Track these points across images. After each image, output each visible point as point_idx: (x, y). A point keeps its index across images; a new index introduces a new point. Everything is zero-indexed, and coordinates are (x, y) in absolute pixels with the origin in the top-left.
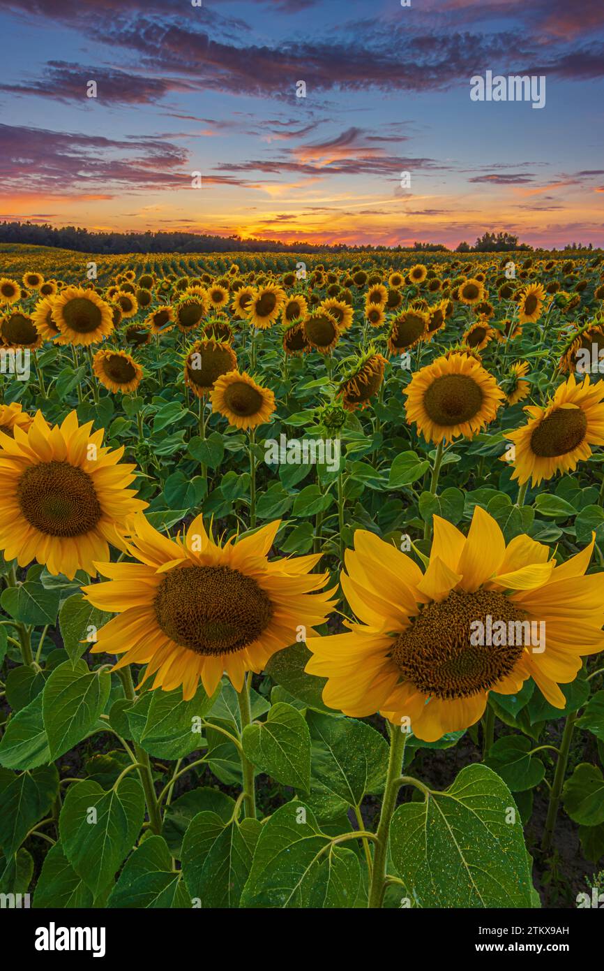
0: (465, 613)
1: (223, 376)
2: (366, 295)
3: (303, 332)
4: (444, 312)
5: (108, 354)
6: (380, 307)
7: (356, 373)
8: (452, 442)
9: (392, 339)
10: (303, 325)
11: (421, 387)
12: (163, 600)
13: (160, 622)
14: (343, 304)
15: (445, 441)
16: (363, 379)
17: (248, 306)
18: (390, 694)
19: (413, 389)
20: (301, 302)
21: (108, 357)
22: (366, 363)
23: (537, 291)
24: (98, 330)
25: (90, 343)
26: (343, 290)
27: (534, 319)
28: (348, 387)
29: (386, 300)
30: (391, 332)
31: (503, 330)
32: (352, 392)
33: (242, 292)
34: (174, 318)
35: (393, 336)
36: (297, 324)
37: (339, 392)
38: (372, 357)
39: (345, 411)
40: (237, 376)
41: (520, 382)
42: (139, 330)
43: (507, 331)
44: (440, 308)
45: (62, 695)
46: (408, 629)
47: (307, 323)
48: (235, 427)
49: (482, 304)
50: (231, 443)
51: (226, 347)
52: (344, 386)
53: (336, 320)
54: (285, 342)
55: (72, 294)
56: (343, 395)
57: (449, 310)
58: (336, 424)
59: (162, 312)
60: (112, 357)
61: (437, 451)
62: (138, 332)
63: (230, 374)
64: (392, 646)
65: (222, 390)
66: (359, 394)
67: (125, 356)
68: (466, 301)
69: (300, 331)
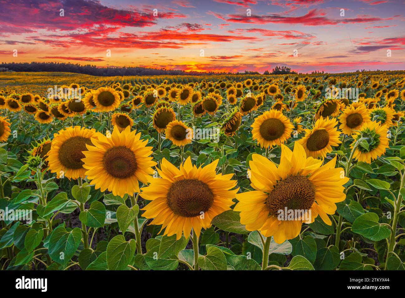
0: (293, 183)
1: (171, 123)
2: (227, 92)
3: (202, 106)
4: (262, 98)
5: (118, 114)
6: (234, 96)
7: (230, 120)
8: (273, 148)
9: (242, 108)
10: (202, 103)
11: (259, 124)
12: (172, 194)
13: (169, 204)
14: (218, 95)
15: (270, 147)
16: (233, 122)
17: (177, 95)
18: (265, 221)
19: (255, 125)
20: (199, 94)
21: (118, 116)
22: (234, 115)
23: (302, 88)
24: (113, 105)
25: (109, 111)
26: (216, 90)
27: (302, 100)
28: (227, 125)
29: (236, 93)
30: (241, 105)
31: (289, 105)
32: (228, 128)
33: (172, 90)
34: (143, 101)
35: (242, 106)
36: (199, 103)
37: (222, 128)
38: (236, 113)
39: (226, 135)
40: (177, 123)
41: (298, 125)
42: (127, 107)
43: (290, 105)
44: (261, 96)
45: (114, 251)
46: (272, 191)
47: (204, 102)
48: (175, 145)
49: (278, 95)
50: (173, 153)
51: (171, 111)
52: (224, 125)
53: (217, 100)
54: (194, 110)
55: (103, 90)
56: (225, 129)
57: (264, 97)
58: (222, 141)
59: (138, 99)
60: (120, 116)
61: (266, 153)
62: (127, 108)
63: (173, 122)
64: (266, 199)
65: (170, 129)
66: (231, 129)
67: (126, 115)
68: (271, 94)
69: (201, 105)
